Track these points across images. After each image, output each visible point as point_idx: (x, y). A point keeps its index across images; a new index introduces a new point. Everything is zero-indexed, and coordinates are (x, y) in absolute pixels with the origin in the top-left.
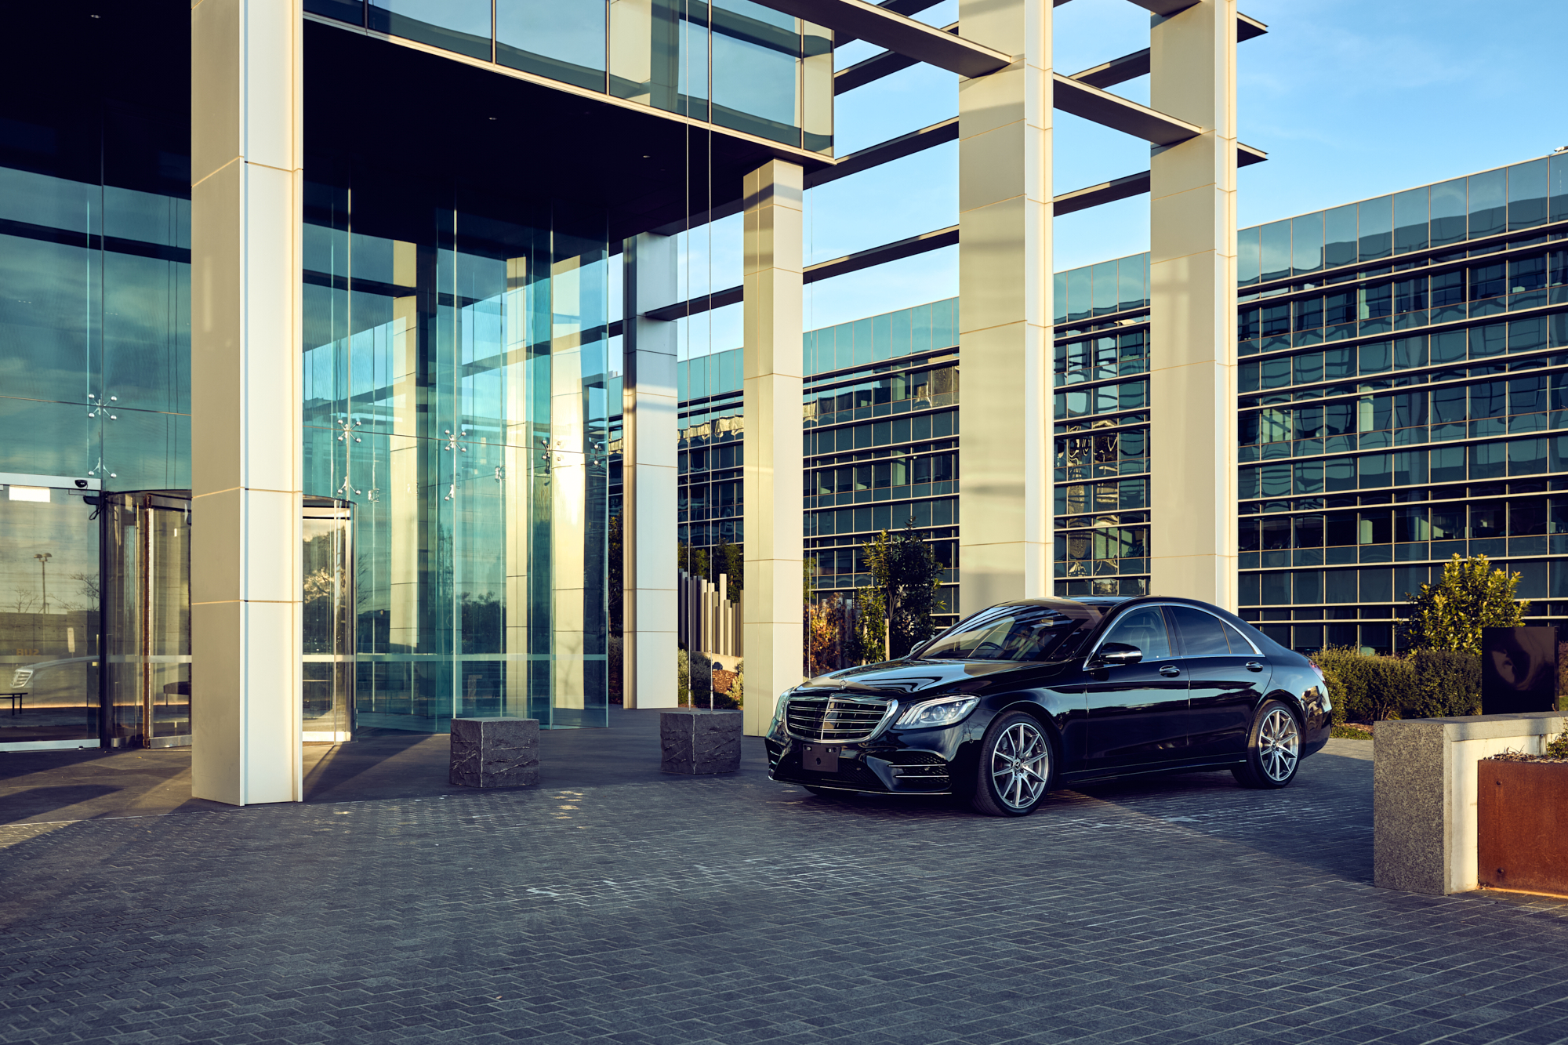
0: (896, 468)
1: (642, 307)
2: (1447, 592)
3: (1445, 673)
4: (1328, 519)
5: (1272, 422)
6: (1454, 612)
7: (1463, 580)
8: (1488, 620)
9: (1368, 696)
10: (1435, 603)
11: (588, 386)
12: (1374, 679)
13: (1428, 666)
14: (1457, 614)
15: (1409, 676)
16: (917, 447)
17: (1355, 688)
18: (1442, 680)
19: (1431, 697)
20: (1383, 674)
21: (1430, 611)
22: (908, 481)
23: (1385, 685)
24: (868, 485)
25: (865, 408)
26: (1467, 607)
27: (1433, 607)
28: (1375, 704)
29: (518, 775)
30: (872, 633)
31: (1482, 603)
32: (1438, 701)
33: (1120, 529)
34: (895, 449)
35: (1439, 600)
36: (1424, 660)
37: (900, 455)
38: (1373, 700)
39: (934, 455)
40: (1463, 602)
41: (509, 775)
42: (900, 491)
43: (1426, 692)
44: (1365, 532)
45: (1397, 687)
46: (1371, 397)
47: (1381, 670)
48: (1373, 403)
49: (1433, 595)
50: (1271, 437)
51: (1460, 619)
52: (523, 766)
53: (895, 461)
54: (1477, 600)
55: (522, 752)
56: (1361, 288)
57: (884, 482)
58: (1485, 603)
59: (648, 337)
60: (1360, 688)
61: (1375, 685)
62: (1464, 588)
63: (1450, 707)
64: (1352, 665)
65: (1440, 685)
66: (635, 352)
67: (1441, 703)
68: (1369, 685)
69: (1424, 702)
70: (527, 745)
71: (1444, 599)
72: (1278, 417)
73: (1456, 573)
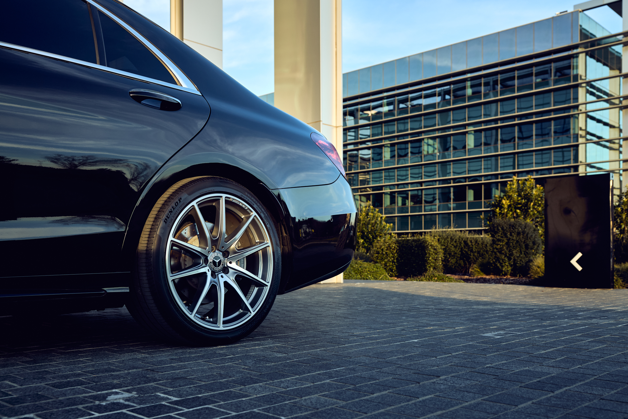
2: (509, 197)
3: (511, 235)
4: (454, 190)
5: (428, 145)
6: (514, 210)
7: (519, 191)
8: (534, 214)
9: (461, 259)
10: (503, 204)
12: (465, 248)
13: (498, 229)
14: (516, 212)
15: (486, 245)
17: (453, 254)
18: (509, 240)
19: (500, 253)
20: (470, 244)
21: (500, 210)
23: (472, 251)
26: (521, 207)
27: (501, 207)
28: (465, 264)
31: (530, 204)
32: (506, 256)
33: (360, 195)
35: (505, 202)
36: (496, 225)
38: (464, 261)
40: (520, 204)
43: (497, 249)
44: (470, 195)
45: (479, 252)
46: (473, 132)
47: (469, 242)
48: (474, 135)
49: (502, 200)
50: (428, 152)
51: (517, 214)
54: (527, 203)
56: (468, 81)
58: (532, 204)
60: (456, 253)
61: (465, 251)
62: (519, 195)
63: (514, 260)
64: (451, 238)
65: (507, 244)
67: (508, 257)
68: (461, 251)
69: (495, 257)
71: (508, 201)
72: (431, 142)
73: (514, 186)
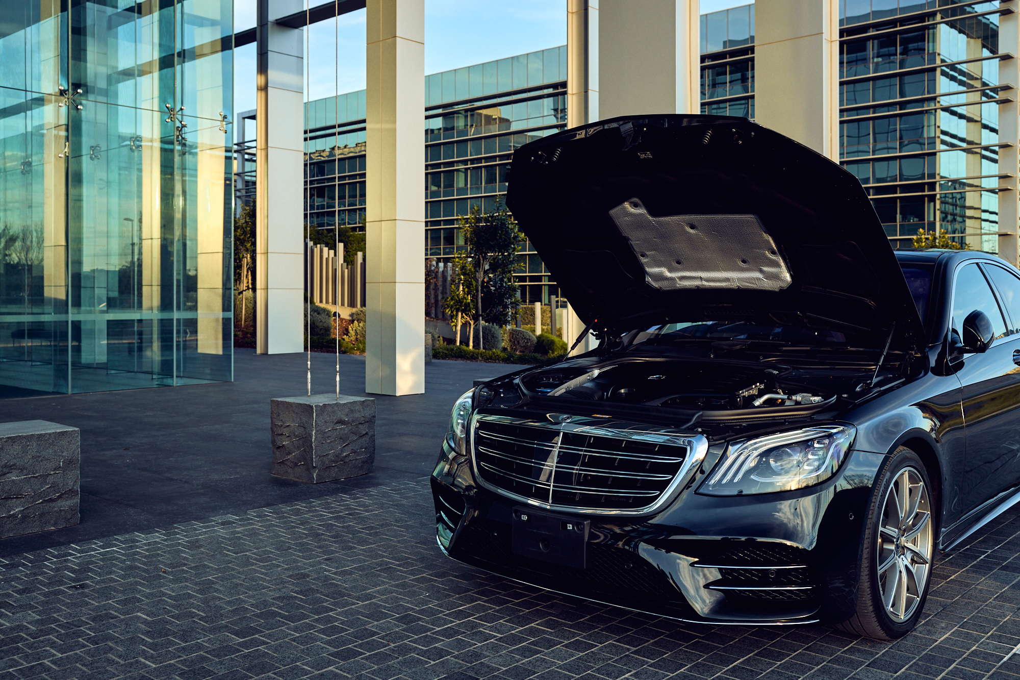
0: (458, 176)
1: (273, 16)
11: (244, 118)
16: (473, 161)
22: (466, 184)
24: (439, 186)
25: (436, 134)
29: (42, 515)
30: (466, 290)
34: (458, 162)
37: (462, 167)
39: (484, 167)
41: (25, 518)
42: (462, 191)
52: (51, 500)
53: (458, 170)
55: (50, 479)
57: (450, 185)
59: (278, 42)
66: (267, 53)
70: (58, 468)
